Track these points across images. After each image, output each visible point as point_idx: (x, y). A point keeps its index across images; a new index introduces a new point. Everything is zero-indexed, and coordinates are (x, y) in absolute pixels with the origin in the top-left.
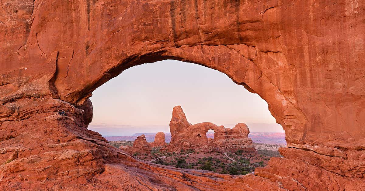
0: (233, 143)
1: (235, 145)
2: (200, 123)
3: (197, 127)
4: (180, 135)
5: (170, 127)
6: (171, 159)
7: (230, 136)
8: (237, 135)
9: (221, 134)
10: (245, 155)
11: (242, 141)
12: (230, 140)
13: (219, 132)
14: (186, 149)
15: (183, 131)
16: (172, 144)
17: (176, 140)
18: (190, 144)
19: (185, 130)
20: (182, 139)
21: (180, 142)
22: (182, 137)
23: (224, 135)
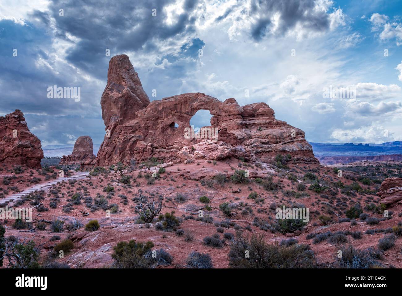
0: (263, 140)
1: (268, 143)
2: (176, 96)
3: (168, 105)
4: (127, 124)
5: (103, 108)
6: (105, 184)
7: (251, 122)
8: (267, 121)
9: (231, 117)
10: (298, 168)
11: (285, 135)
12: (254, 132)
13: (224, 114)
14: (143, 157)
15: (134, 116)
16: (107, 145)
17: (118, 138)
18: (152, 146)
19: (140, 113)
20: (133, 135)
21: (126, 141)
22: (133, 130)
23: (239, 121)
